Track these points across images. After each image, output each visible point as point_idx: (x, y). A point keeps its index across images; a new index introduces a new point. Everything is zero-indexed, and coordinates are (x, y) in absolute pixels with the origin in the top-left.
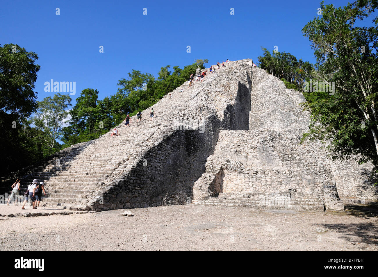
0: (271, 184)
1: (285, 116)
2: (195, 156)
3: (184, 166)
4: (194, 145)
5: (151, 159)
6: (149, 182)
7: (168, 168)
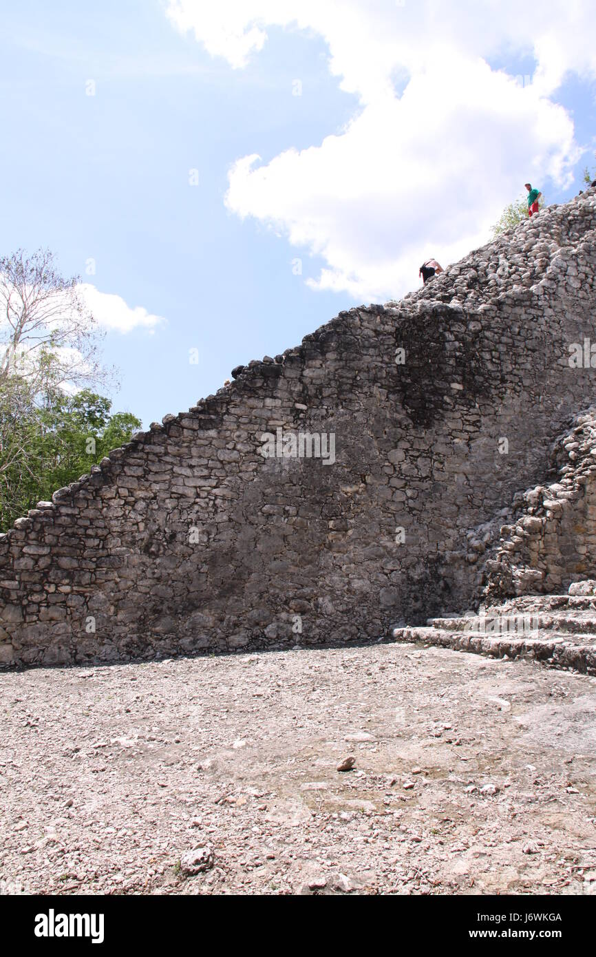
6: (136, 560)
7: (268, 490)
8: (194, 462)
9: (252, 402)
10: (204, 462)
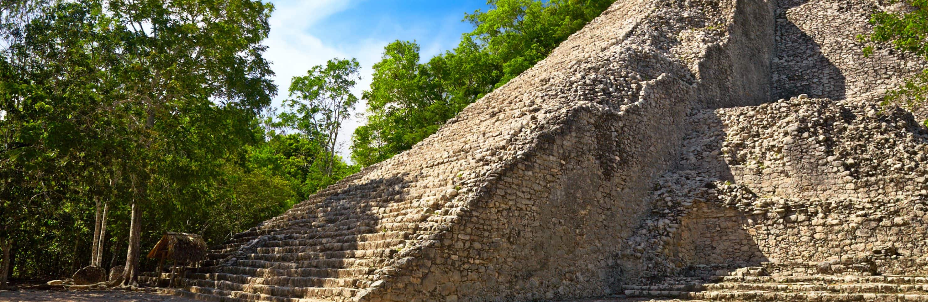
0: (825, 240)
1: (868, 60)
2: (624, 177)
3: (596, 203)
4: (621, 152)
5: (509, 191)
6: (506, 245)
7: (553, 210)
8: (524, 189)
9: (545, 157)
10: (528, 190)
